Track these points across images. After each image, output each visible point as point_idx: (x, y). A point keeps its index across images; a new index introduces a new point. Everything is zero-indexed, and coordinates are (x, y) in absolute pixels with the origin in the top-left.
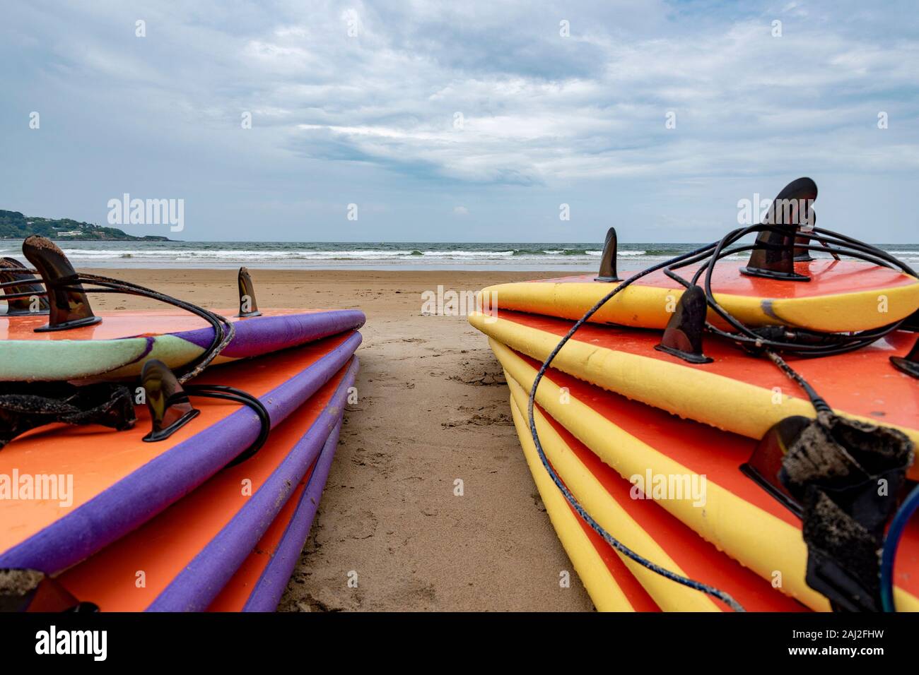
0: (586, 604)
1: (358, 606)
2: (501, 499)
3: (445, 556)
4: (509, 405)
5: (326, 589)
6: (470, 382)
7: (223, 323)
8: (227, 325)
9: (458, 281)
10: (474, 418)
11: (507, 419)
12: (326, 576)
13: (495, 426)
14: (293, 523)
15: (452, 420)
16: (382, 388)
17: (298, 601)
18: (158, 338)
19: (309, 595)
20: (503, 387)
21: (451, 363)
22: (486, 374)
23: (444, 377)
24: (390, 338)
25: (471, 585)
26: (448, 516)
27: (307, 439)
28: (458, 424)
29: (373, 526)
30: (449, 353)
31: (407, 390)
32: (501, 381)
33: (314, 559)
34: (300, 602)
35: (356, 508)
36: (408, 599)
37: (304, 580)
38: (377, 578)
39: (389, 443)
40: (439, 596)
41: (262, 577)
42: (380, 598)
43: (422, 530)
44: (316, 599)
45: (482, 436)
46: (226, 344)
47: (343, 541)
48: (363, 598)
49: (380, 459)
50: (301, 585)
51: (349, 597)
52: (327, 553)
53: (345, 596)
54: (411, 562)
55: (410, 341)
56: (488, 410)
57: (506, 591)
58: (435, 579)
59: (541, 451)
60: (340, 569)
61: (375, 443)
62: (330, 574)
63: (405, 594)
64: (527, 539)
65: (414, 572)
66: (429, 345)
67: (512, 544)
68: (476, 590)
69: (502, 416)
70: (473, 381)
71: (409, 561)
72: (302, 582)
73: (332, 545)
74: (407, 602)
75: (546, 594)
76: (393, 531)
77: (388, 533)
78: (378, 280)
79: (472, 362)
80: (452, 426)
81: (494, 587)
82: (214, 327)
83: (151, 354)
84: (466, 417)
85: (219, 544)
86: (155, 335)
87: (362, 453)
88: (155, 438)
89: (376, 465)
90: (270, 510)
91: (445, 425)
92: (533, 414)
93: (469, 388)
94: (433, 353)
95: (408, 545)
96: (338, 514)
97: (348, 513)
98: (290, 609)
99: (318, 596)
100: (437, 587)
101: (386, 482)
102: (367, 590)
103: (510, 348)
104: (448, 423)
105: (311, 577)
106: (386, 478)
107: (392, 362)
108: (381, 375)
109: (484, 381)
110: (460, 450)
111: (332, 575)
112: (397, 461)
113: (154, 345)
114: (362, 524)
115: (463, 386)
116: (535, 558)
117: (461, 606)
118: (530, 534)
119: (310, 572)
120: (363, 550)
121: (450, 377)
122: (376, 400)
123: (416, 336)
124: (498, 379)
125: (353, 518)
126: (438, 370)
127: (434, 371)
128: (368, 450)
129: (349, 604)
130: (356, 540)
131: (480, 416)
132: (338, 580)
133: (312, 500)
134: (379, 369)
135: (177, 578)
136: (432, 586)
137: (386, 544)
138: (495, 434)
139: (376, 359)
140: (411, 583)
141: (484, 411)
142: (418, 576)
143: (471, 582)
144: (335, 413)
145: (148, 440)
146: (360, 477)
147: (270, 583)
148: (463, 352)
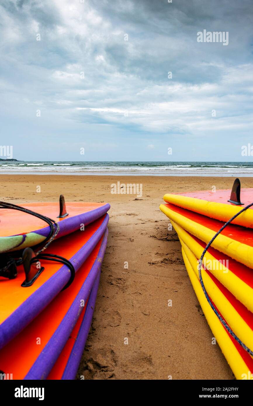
0: (229, 372)
1: (115, 365)
2: (181, 307)
3: (155, 339)
4: (181, 253)
5: (99, 355)
6: (161, 239)
7: (53, 223)
8: (56, 224)
9: (151, 181)
10: (164, 260)
11: (181, 261)
12: (99, 347)
13: (175, 265)
14: (84, 321)
15: (154, 260)
16: (119, 241)
17: (87, 362)
18: (28, 235)
19: (92, 359)
20: (177, 242)
21: (150, 228)
22: (168, 234)
23: (147, 236)
24: (121, 213)
25: (169, 356)
26: (155, 316)
27: (89, 277)
28: (156, 263)
29: (119, 320)
30: (149, 222)
31: (130, 243)
32: (176, 239)
33: (92, 337)
34: (88, 362)
35: (110, 309)
36: (139, 363)
37: (89, 349)
38: (123, 350)
39: (124, 272)
40: (154, 362)
41: (72, 352)
42: (125, 361)
43: (143, 323)
44: (95, 360)
45: (168, 270)
46: (56, 235)
47: (106, 327)
48: (117, 361)
49: (120, 281)
50: (87, 352)
51: (110, 360)
52: (98, 334)
53: (108, 359)
54: (139, 342)
55: (130, 215)
56: (171, 255)
57: (187, 361)
58: (151, 352)
59: (206, 294)
60: (105, 344)
61: (117, 272)
62: (100, 346)
63: (137, 360)
64: (196, 332)
65: (141, 348)
66: (139, 217)
67: (188, 334)
68: (172, 360)
69: (178, 259)
70: (162, 238)
71: (138, 341)
72: (88, 350)
73: (101, 330)
74: (138, 364)
75: (207, 365)
76: (129, 323)
77: (126, 324)
78: (113, 180)
79: (161, 227)
80: (153, 264)
81: (181, 358)
82: (50, 226)
83: (25, 242)
84: (160, 259)
85: (55, 339)
86: (26, 233)
87: (111, 278)
88: (27, 285)
89: (118, 285)
90: (76, 318)
91: (150, 263)
92: (201, 273)
93: (160, 242)
94: (141, 222)
95: (137, 332)
96: (102, 312)
97: (107, 312)
98: (83, 365)
99: (96, 359)
100: (152, 357)
101: (124, 295)
102: (119, 357)
103: (184, 229)
104: (151, 262)
105: (92, 347)
106: (124, 292)
107: (122, 226)
108: (117, 234)
109: (167, 239)
110: (158, 277)
111: (101, 347)
112: (128, 283)
113: (26, 238)
114: (114, 319)
115: (157, 241)
116: (200, 343)
117: (165, 369)
118: (197, 329)
119: (91, 345)
120: (115, 333)
121: (150, 236)
122: (116, 248)
123: (133, 212)
124: (174, 238)
125: (109, 314)
126: (144, 231)
127: (143, 232)
128: (114, 276)
129: (110, 363)
130: (112, 327)
131: (167, 258)
132: (104, 350)
133: (91, 307)
134: (116, 230)
135: (38, 358)
136: (150, 356)
137: (126, 330)
138: (175, 269)
139: (114, 224)
140: (140, 354)
141: (169, 256)
142: (143, 350)
143: (169, 355)
144: (101, 261)
145: (24, 286)
146: (111, 291)
147: (76, 354)
148: (156, 221)
